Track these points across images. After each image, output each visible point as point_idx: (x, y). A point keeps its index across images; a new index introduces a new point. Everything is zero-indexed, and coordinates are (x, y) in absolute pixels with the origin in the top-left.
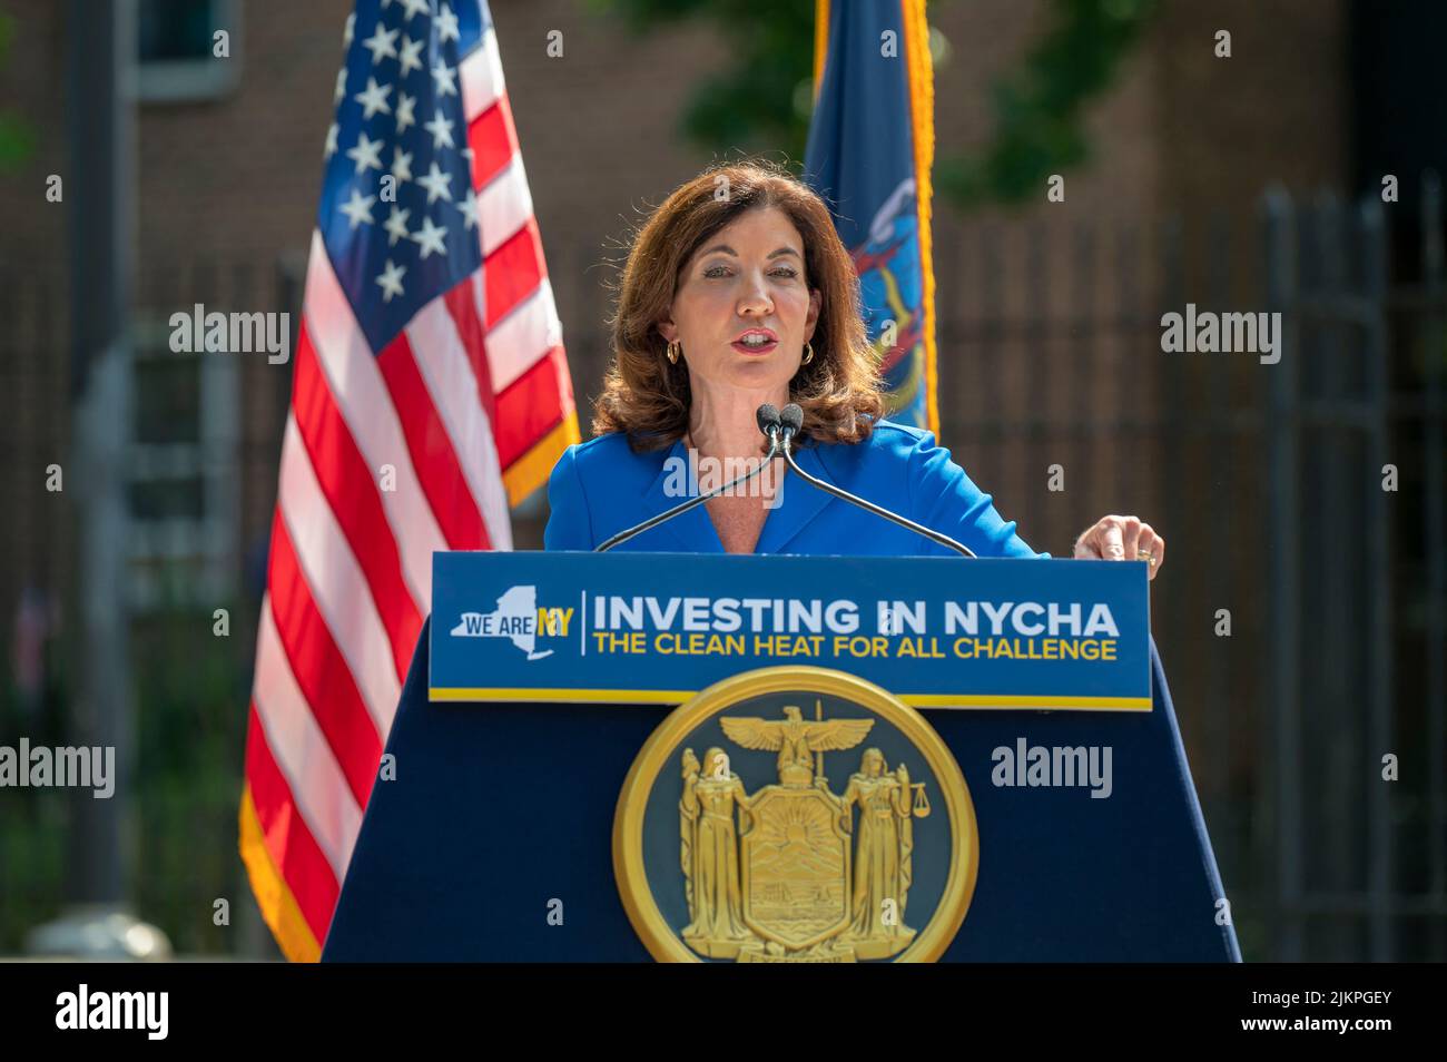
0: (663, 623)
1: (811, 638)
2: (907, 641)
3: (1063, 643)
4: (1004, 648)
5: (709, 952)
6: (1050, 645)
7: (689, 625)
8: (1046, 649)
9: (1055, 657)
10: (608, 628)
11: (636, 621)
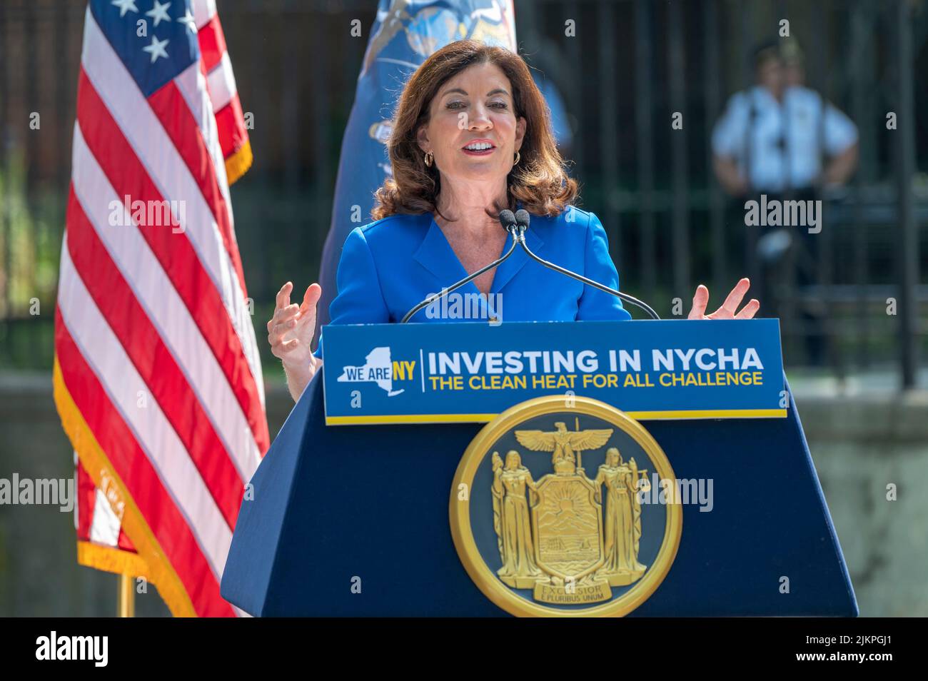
0: (473, 369)
1: (568, 376)
2: (629, 376)
3: (729, 375)
4: (691, 380)
5: (516, 585)
6: (720, 376)
7: (490, 370)
8: (718, 379)
9: (724, 384)
10: (438, 374)
11: (456, 369)
